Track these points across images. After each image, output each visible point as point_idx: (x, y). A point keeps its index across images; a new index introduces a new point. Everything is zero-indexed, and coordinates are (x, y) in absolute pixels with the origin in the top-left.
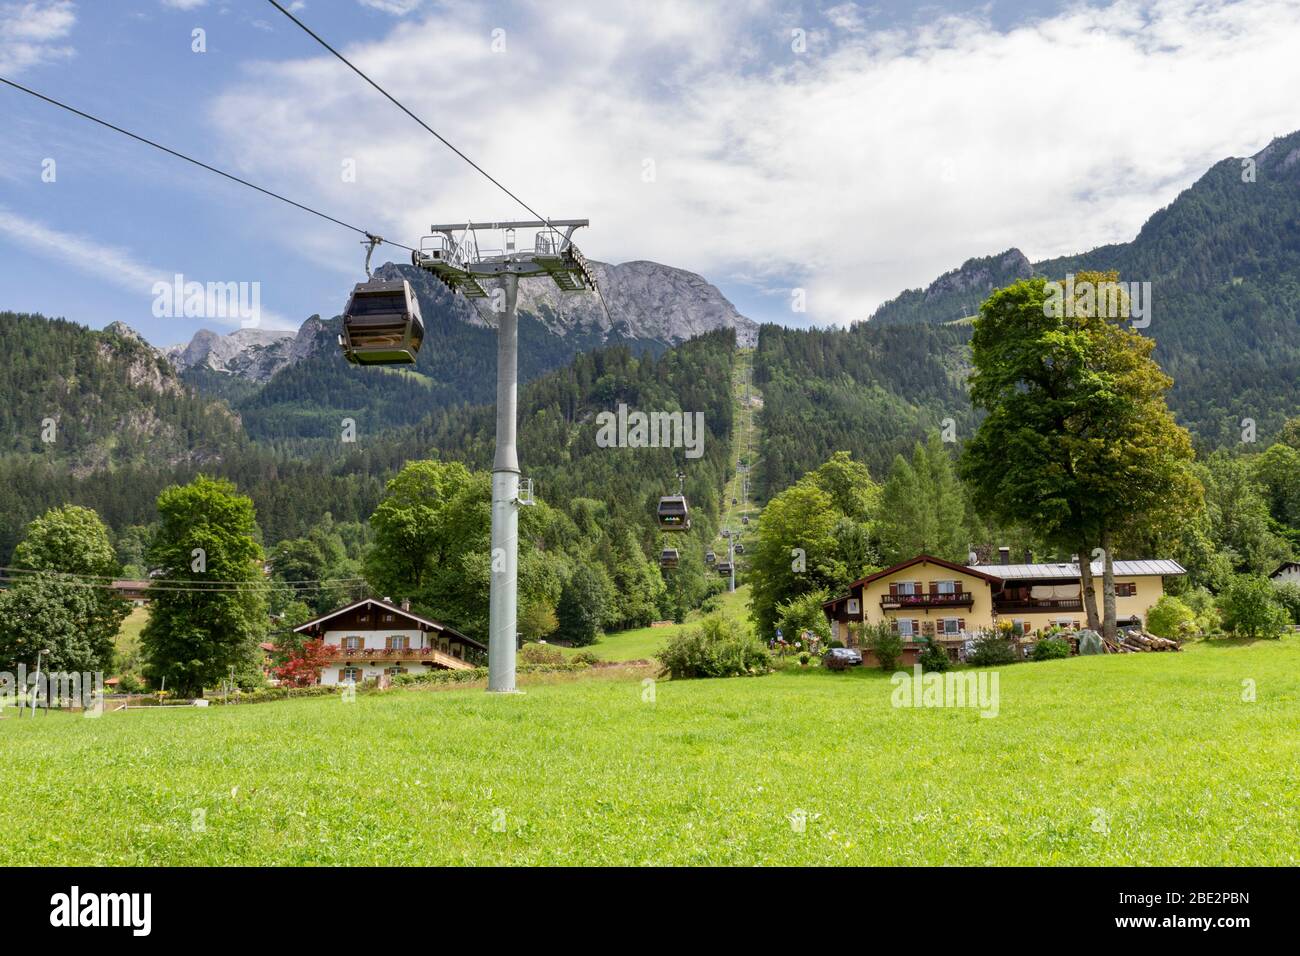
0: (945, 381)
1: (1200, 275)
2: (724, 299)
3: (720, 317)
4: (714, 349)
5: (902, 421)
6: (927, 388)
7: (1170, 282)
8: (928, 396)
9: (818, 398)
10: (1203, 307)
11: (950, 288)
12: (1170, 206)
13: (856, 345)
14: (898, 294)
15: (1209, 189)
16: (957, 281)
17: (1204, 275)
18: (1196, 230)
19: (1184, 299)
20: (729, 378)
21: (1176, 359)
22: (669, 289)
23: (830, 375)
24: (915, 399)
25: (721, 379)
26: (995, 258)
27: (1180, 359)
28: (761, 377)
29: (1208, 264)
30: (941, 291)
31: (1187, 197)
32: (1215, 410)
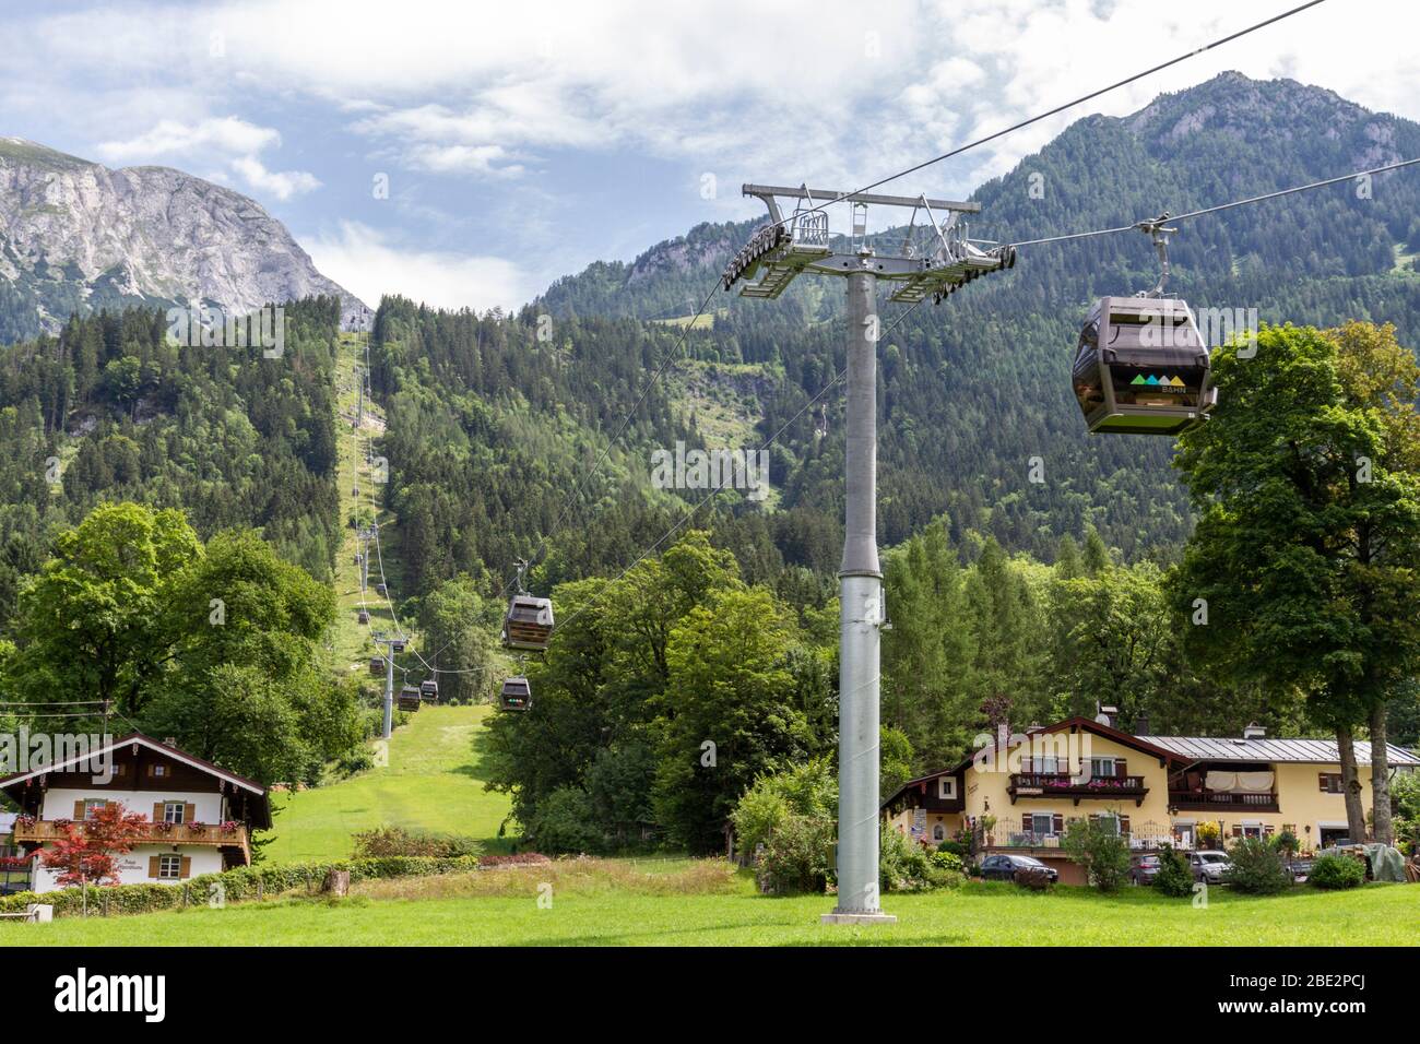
0: (667, 414)
1: (1047, 288)
2: (295, 245)
3: (286, 274)
4: (306, 329)
5: (607, 473)
6: (640, 423)
7: (1004, 293)
8: (640, 436)
9: (473, 426)
10: (1052, 337)
11: (668, 266)
12: (1007, 176)
13: (530, 345)
14: (584, 268)
15: (1065, 158)
16: (679, 256)
17: (1053, 288)
18: (1042, 217)
19: (1027, 322)
20: (329, 381)
21: (1014, 413)
22: (205, 219)
23: (490, 389)
24: (621, 439)
25: (318, 379)
26: (740, 225)
27: (1020, 414)
28: (381, 384)
29: (1058, 272)
30: (653, 270)
31: (1033, 166)
32: (1072, 496)
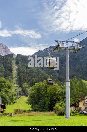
3: (7, 52)
4: (9, 57)
5: (41, 72)
11: (47, 51)
16: (48, 50)
20: (12, 63)
21: (83, 65)
28: (17, 63)
